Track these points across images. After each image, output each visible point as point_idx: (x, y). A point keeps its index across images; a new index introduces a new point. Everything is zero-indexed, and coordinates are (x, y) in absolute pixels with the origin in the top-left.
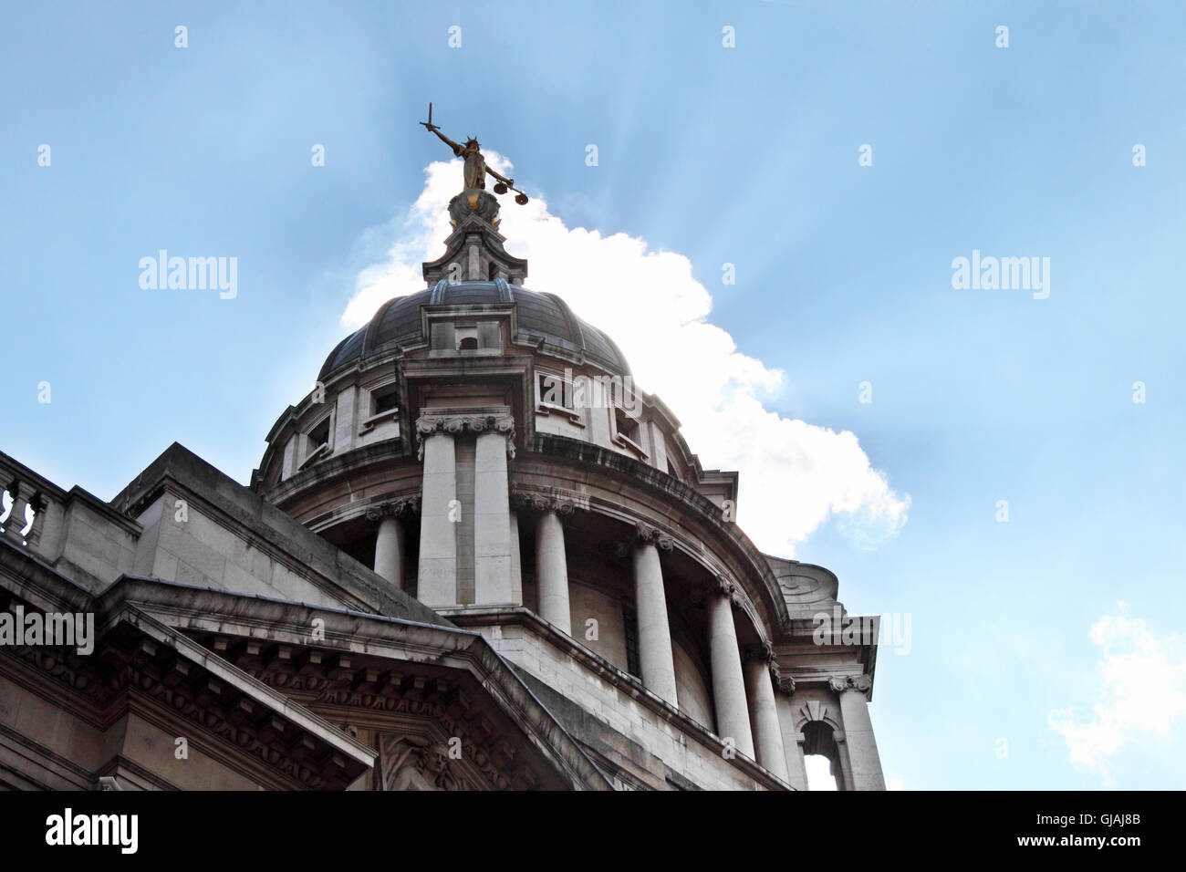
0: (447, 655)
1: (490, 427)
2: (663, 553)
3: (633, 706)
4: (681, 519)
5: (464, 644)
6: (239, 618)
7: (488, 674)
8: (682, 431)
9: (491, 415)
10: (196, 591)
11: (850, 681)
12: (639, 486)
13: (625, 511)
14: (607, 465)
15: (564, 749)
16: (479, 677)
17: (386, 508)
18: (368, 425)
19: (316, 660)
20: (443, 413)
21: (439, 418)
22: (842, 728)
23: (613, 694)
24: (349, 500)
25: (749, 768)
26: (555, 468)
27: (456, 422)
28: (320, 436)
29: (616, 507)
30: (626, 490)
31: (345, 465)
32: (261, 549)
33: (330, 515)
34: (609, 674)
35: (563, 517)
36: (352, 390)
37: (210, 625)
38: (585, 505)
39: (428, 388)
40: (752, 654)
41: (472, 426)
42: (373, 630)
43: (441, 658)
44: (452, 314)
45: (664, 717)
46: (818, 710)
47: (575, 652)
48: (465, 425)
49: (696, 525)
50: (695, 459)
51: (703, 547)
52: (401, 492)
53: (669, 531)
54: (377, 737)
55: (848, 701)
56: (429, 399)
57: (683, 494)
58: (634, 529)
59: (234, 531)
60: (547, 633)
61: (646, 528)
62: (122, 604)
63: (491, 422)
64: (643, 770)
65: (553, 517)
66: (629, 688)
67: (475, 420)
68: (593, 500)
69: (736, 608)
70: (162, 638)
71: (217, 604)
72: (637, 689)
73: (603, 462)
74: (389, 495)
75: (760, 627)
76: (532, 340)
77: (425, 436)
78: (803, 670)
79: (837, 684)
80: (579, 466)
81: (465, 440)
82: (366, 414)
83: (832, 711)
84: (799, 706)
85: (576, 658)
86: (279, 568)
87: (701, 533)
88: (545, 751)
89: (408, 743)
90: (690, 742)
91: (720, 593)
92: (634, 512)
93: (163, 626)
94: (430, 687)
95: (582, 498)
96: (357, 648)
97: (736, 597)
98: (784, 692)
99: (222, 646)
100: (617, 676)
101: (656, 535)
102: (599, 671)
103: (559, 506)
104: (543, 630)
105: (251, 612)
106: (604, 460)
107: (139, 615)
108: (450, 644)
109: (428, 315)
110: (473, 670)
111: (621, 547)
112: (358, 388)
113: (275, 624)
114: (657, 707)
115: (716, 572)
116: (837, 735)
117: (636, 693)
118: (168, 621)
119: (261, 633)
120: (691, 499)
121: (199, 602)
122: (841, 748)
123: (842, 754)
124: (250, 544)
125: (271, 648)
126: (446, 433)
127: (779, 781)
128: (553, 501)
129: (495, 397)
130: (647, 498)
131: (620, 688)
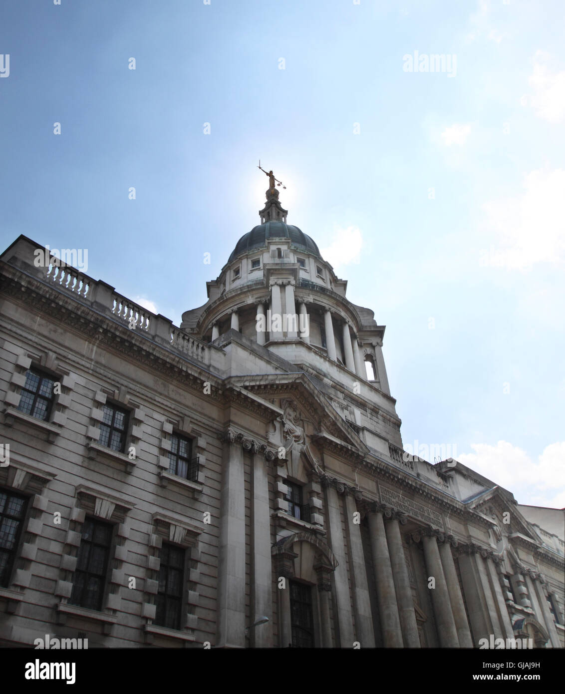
0: (296, 379)
1: (289, 283)
2: (332, 313)
3: (327, 363)
4: (336, 303)
5: (300, 376)
6: (253, 380)
7: (305, 382)
8: (334, 270)
9: (289, 280)
10: (244, 376)
11: (378, 343)
12: (325, 294)
13: (322, 302)
15: (323, 400)
16: (303, 383)
17: (260, 301)
18: (251, 271)
19: (269, 387)
20: (276, 279)
21: (276, 280)
22: (375, 356)
23: (322, 360)
24: (249, 298)
26: (304, 290)
27: (280, 282)
28: (237, 272)
29: (319, 301)
30: (322, 296)
31: (248, 288)
32: (253, 354)
33: (244, 302)
34: (321, 355)
35: (306, 304)
36: (246, 259)
37: (247, 384)
38: (312, 301)
39: (272, 271)
40: (353, 337)
41: (284, 283)
42: (281, 377)
43: (295, 381)
44: (274, 241)
45: (334, 365)
46: (369, 351)
48: (283, 283)
50: (336, 277)
51: (341, 310)
52: (263, 296)
53: (333, 307)
54: (280, 400)
55: (377, 349)
56: (272, 274)
57: (337, 296)
58: (324, 307)
59: (247, 351)
61: (327, 307)
62: (229, 383)
63: (289, 282)
64: (338, 398)
65: (304, 305)
66: (326, 358)
67: (285, 281)
68: (314, 299)
69: (349, 326)
70: (238, 390)
71: (249, 378)
74: (260, 297)
75: (355, 330)
76: (295, 247)
77: (272, 286)
78: (365, 340)
79: (374, 344)
80: (310, 290)
81: (283, 287)
82: (250, 267)
83: (372, 351)
84: (364, 349)
85: (313, 351)
86: (257, 359)
88: (319, 401)
89: (287, 401)
90: (341, 370)
91: (345, 323)
92: (324, 302)
93: (238, 386)
94: (292, 386)
95: (310, 299)
96: (277, 382)
97: (350, 323)
98: (360, 346)
99: (250, 388)
100: (323, 355)
101: (330, 309)
102: (318, 354)
103: (305, 301)
105: (256, 378)
107: (233, 385)
108: (297, 376)
109: (268, 241)
110: (302, 382)
111: (321, 311)
112: (247, 258)
113: (261, 380)
114: (332, 362)
115: (345, 317)
116: (374, 358)
117: (328, 359)
118: (239, 385)
119: (258, 383)
121: (245, 379)
122: (375, 362)
123: (375, 363)
124: (250, 354)
125: (259, 386)
126: (277, 285)
128: (304, 300)
129: (290, 274)
130: (327, 298)
131: (324, 358)
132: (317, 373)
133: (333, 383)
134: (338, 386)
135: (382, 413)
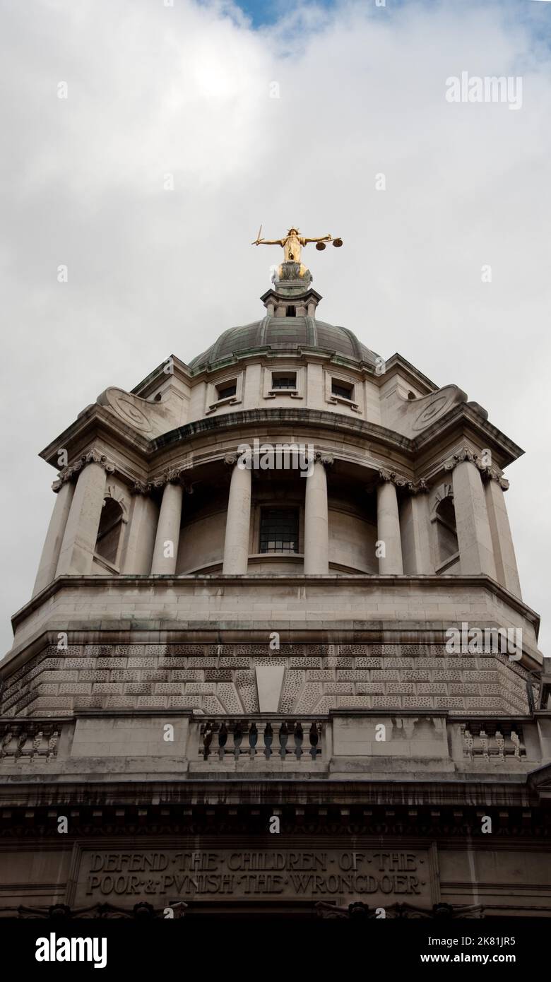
1: (88, 462)
4: (268, 432)
11: (456, 458)
12: (225, 430)
13: (218, 452)
14: (198, 431)
25: (288, 582)
26: (172, 453)
29: (211, 454)
34: (144, 582)
35: (176, 481)
38: (191, 465)
41: (76, 470)
45: (202, 586)
47: (111, 582)
49: (281, 429)
55: (456, 473)
60: (84, 582)
65: (169, 487)
66: (164, 582)
68: (196, 458)
72: (170, 579)
73: (195, 431)
78: (431, 469)
79: (450, 466)
80: (183, 443)
81: (73, 480)
84: (434, 495)
85: (114, 586)
87: (288, 431)
90: (229, 588)
95: (187, 463)
100: (150, 579)
102: (135, 584)
103: (174, 476)
104: (80, 582)
106: (195, 430)
114: (194, 581)
120: (266, 416)
127: (319, 577)
128: (170, 476)
132: (102, 635)
133: (171, 633)
134: (189, 635)
135: (398, 635)
